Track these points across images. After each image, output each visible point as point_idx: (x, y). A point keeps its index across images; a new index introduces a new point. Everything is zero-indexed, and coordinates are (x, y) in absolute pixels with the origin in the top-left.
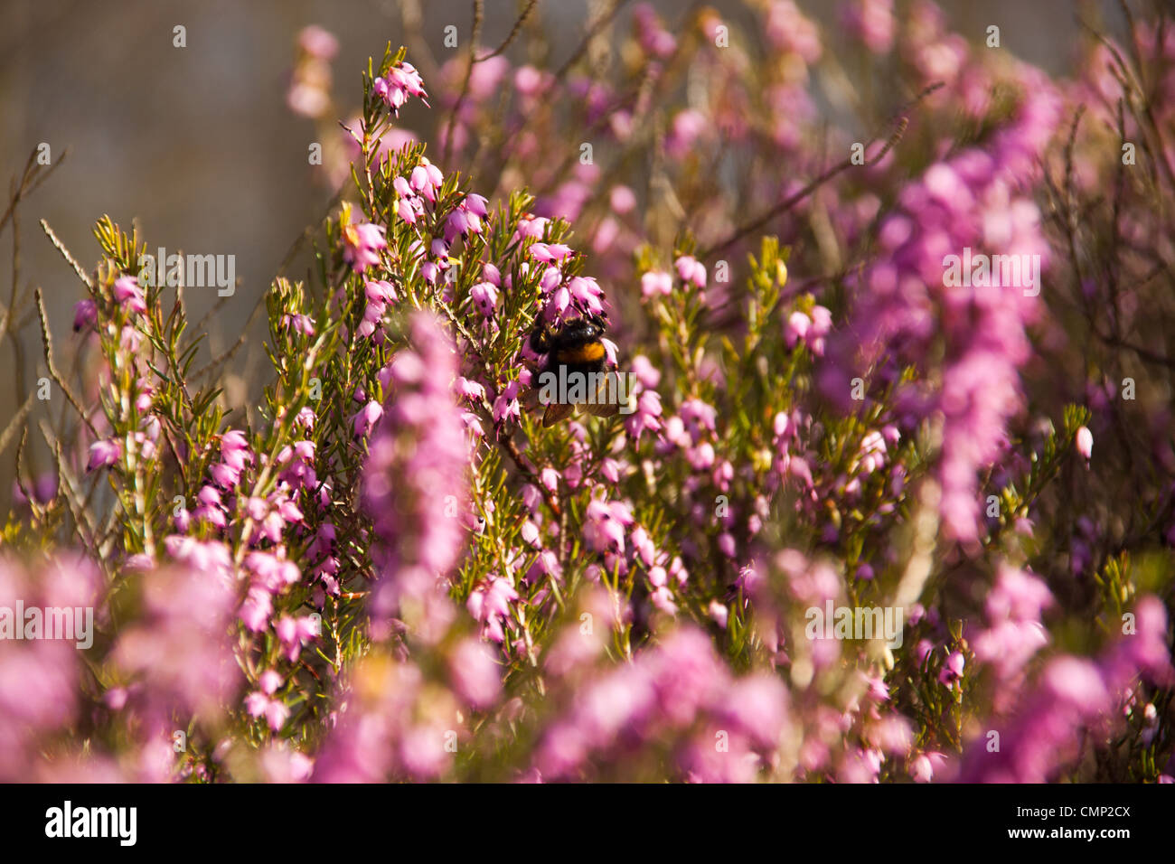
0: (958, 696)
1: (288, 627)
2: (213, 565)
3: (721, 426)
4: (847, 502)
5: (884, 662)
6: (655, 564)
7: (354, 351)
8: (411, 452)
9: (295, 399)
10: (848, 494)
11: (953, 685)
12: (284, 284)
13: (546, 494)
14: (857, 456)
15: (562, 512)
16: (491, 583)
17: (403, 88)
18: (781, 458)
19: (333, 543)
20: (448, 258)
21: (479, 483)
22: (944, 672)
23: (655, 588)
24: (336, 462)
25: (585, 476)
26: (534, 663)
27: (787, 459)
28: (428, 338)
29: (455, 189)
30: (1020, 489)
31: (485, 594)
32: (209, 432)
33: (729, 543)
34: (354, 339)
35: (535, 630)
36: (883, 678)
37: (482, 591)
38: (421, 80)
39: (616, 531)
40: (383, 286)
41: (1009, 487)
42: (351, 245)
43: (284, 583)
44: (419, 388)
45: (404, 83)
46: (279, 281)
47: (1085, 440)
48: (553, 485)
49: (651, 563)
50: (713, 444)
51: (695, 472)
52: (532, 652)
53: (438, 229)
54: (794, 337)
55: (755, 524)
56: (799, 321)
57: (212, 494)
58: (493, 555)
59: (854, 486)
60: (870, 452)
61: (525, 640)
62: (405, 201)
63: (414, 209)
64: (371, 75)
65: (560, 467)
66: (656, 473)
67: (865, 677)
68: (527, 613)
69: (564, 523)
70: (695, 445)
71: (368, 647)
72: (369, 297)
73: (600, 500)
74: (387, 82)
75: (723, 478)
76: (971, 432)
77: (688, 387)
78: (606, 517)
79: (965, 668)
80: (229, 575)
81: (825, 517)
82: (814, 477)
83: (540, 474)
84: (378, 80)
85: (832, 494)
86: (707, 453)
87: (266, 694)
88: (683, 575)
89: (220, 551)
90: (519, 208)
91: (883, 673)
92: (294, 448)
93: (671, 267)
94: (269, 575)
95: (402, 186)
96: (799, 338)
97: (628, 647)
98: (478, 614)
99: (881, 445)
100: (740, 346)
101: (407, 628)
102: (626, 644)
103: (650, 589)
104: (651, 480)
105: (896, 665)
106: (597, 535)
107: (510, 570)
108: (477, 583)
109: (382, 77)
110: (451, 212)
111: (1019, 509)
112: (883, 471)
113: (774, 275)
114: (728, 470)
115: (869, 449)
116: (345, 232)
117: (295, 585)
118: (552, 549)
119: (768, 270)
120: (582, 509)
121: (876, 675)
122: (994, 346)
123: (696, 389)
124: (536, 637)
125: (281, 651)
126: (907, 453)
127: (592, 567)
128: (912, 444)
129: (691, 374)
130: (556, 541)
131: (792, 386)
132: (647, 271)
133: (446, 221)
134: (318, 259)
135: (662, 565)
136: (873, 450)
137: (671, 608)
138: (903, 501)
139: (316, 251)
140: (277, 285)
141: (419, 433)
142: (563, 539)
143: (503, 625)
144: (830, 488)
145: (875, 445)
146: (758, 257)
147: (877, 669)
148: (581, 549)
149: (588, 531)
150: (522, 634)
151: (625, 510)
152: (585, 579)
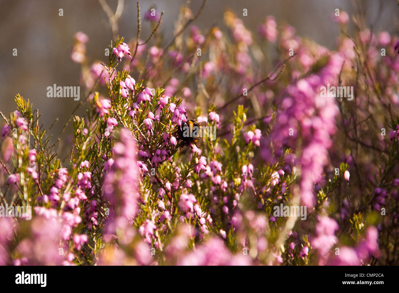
0: (306, 262)
1: (77, 238)
2: (51, 217)
3: (224, 169)
4: (266, 196)
5: (281, 250)
6: (202, 217)
7: (102, 142)
8: (120, 178)
9: (79, 160)
10: (266, 193)
11: (305, 258)
12: (78, 118)
13: (167, 191)
14: (270, 180)
15: (172, 197)
16: (147, 223)
17: (123, 51)
18: (244, 180)
19: (96, 207)
20: (139, 109)
21: (143, 188)
22: (301, 253)
23: (202, 225)
24: (96, 179)
25: (180, 185)
26: (161, 250)
27: (246, 181)
28: (126, 139)
29: (141, 86)
30: (325, 191)
31: (145, 227)
32: (54, 169)
33: (227, 209)
34: (103, 137)
35: (162, 239)
36: (280, 256)
37: (144, 226)
38: (129, 49)
39: (190, 204)
40: (113, 119)
41: (321, 190)
42: (98, 107)
43: (75, 223)
44: (123, 156)
45: (123, 50)
46: (76, 117)
47: (347, 175)
48: (169, 188)
49: (200, 217)
50: (221, 175)
51: (214, 185)
52: (161, 246)
53: (135, 99)
54: (249, 140)
55: (235, 203)
56: (250, 134)
57: (55, 190)
58: (147, 213)
59: (269, 190)
60: (274, 179)
61: (158, 242)
62: (124, 90)
63: (126, 92)
64: (112, 47)
65: (171, 182)
66: (201, 186)
67: (275, 255)
68: (159, 232)
69: (173, 201)
70: (215, 176)
71: (104, 245)
72: (108, 123)
73: (185, 194)
74: (118, 49)
75: (224, 187)
76: (312, 171)
77: (213, 156)
78: (187, 200)
79: (309, 252)
80: (56, 221)
81: (259, 200)
82: (255, 187)
83: (165, 184)
84: (114, 49)
85: (261, 193)
86: (219, 179)
87: (69, 261)
88: (211, 220)
89: (54, 212)
90: (160, 93)
91: (281, 254)
92: (84, 174)
93: (207, 115)
94: (70, 221)
95: (123, 84)
96: (250, 140)
97: (194, 245)
98: (142, 233)
99: (278, 176)
100: (230, 142)
101: (119, 238)
102: (193, 244)
103: (200, 225)
104: (199, 188)
105: (285, 251)
106: (184, 206)
107: (153, 218)
108: (142, 223)
109: (116, 47)
110: (139, 94)
111: (325, 198)
112: (279, 185)
113: (242, 118)
114: (225, 184)
115: (274, 178)
116: (96, 103)
117: (80, 224)
118: (168, 210)
119: (240, 117)
120: (179, 197)
121: (278, 254)
122: (319, 142)
123: (215, 157)
124: (162, 241)
125: (74, 246)
126: (287, 179)
127: (182, 217)
128: (289, 176)
129: (213, 152)
130: (170, 207)
131: (247, 156)
132: (199, 116)
133: (138, 96)
134: (87, 112)
135: (204, 217)
136: (275, 178)
137: (206, 231)
138: (285, 195)
139: (86, 109)
140: (75, 119)
141: (123, 171)
142: (172, 207)
143: (151, 237)
144: (260, 190)
145: (276, 176)
146: (237, 112)
147: (278, 252)
148: (178, 211)
149: (181, 204)
150: (157, 240)
151: (193, 198)
152: (179, 221)
